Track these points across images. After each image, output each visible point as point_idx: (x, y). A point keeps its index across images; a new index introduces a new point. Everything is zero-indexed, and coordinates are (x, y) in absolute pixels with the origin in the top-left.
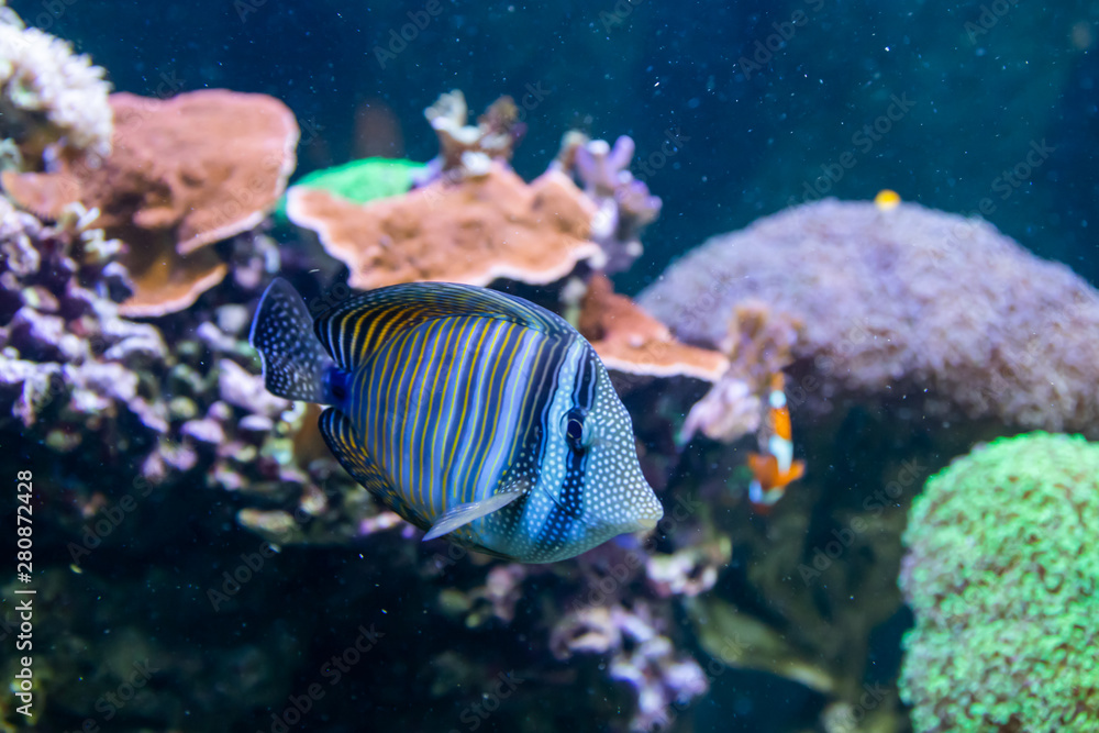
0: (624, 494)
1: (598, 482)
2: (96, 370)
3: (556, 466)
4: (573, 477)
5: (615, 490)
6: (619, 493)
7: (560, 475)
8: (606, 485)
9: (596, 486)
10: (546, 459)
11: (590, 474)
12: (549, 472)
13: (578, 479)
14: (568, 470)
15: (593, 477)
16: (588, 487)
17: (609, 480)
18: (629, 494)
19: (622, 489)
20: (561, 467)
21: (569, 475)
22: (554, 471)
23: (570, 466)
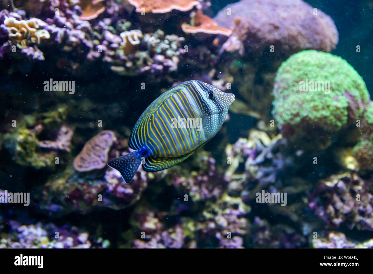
0: (227, 97)
1: (222, 100)
2: (74, 32)
3: (213, 106)
4: (217, 104)
5: (226, 98)
6: (227, 98)
7: (215, 107)
8: (223, 99)
9: (222, 101)
10: (210, 107)
11: (219, 100)
12: (213, 108)
13: (218, 104)
14: (215, 104)
15: (220, 100)
16: (221, 103)
17: (223, 98)
18: (228, 96)
19: (226, 97)
20: (214, 105)
21: (216, 105)
22: (213, 107)
23: (215, 103)
